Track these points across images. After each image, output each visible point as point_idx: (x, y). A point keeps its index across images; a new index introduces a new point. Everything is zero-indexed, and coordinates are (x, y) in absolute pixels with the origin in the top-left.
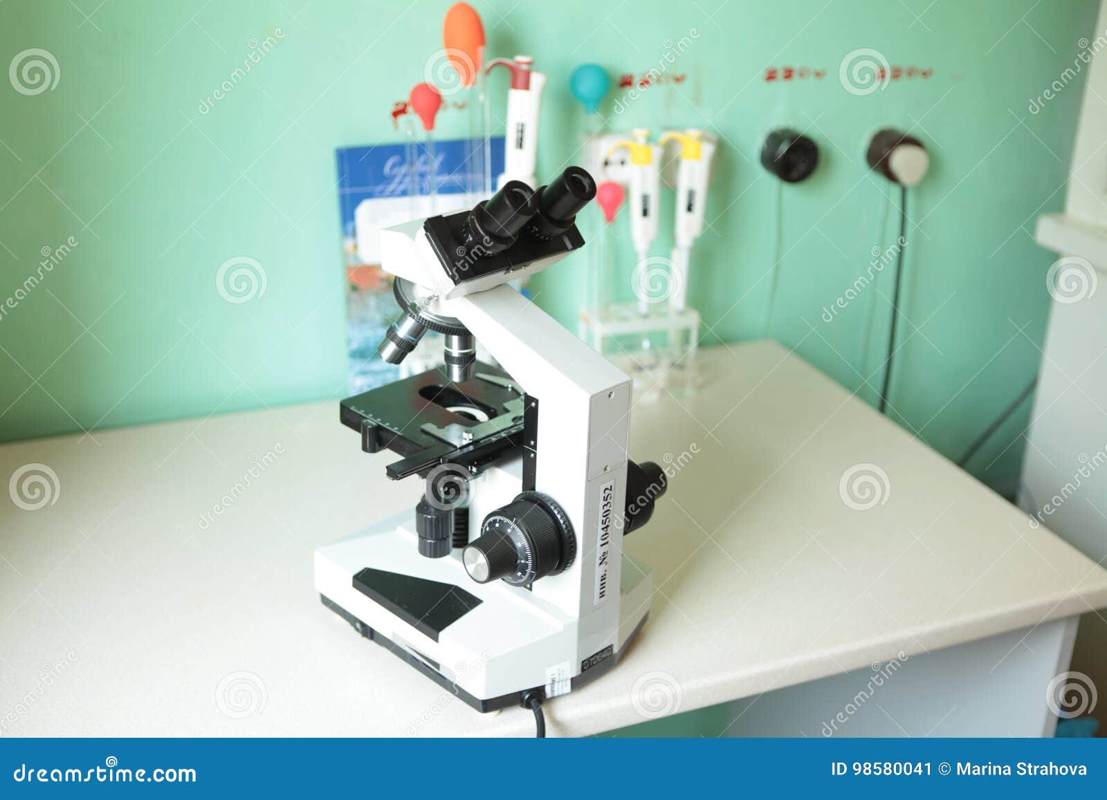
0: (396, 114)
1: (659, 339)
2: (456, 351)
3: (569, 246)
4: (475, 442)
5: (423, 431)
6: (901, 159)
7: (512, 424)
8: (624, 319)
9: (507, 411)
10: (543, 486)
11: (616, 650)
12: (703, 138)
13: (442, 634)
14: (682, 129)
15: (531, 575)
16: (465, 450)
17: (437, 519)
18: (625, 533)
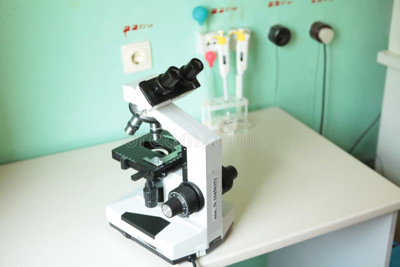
0: (125, 31)
1: (233, 111)
2: (154, 129)
3: (195, 87)
4: (164, 164)
5: (144, 161)
6: (324, 34)
7: (177, 155)
8: (219, 104)
9: (175, 150)
10: (190, 179)
11: (222, 238)
12: (246, 32)
13: (156, 237)
14: (236, 29)
15: (188, 213)
16: (160, 167)
17: (151, 194)
18: (223, 194)
